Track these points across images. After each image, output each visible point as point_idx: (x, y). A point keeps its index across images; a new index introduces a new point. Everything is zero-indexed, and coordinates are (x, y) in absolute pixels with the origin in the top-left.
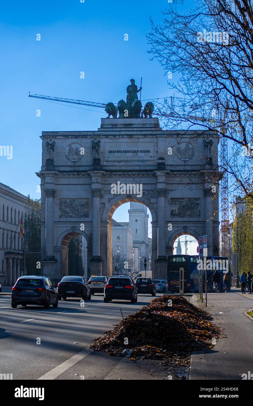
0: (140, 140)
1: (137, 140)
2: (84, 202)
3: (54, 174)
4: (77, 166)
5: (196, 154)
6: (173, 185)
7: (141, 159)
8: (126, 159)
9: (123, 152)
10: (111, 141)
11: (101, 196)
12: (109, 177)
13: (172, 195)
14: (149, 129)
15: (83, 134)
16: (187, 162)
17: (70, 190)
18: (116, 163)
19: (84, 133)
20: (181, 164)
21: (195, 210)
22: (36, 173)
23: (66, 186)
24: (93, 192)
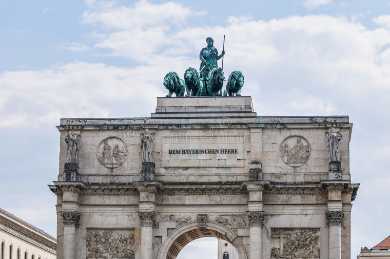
0: (221, 133)
1: (216, 133)
2: (127, 234)
3: (77, 186)
4: (116, 176)
5: (313, 155)
6: (275, 206)
7: (222, 164)
8: (196, 165)
9: (192, 152)
10: (172, 134)
11: (156, 225)
12: (169, 194)
13: (272, 223)
14: (235, 115)
15: (126, 122)
16: (298, 169)
17: (104, 214)
18: (180, 171)
19: (128, 121)
20: (289, 171)
21: (311, 248)
22: (48, 185)
23: (96, 209)
24: (141, 217)
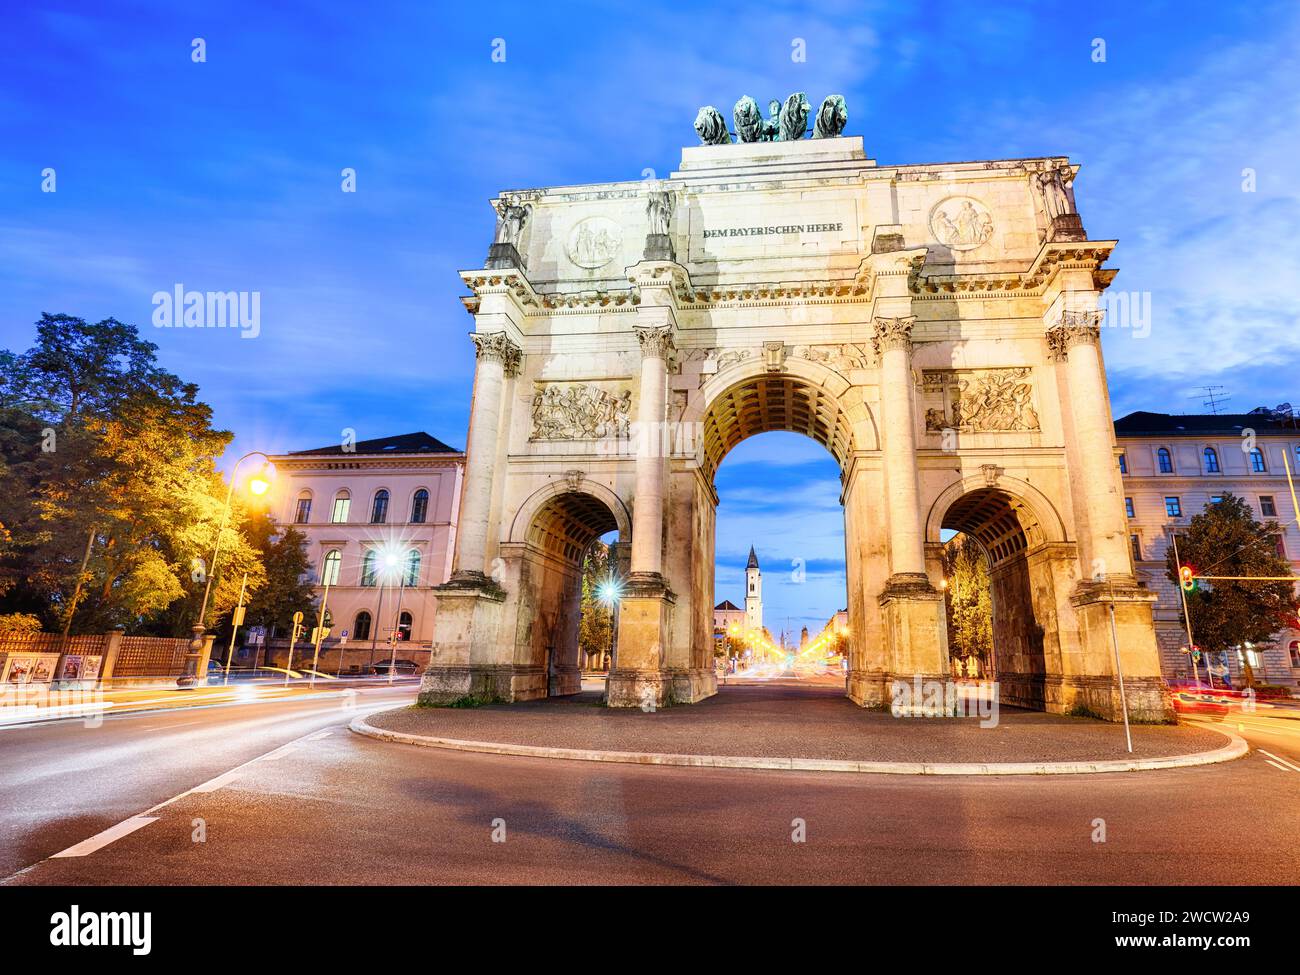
0: (807, 196)
1: (796, 197)
2: (615, 389)
5: (1000, 228)
6: (927, 325)
7: (811, 249)
8: (760, 253)
9: (749, 232)
10: (711, 203)
11: (675, 368)
13: (926, 358)
14: (833, 165)
17: (570, 351)
18: (725, 266)
21: (1018, 409)
23: (557, 341)
24: (642, 338)
